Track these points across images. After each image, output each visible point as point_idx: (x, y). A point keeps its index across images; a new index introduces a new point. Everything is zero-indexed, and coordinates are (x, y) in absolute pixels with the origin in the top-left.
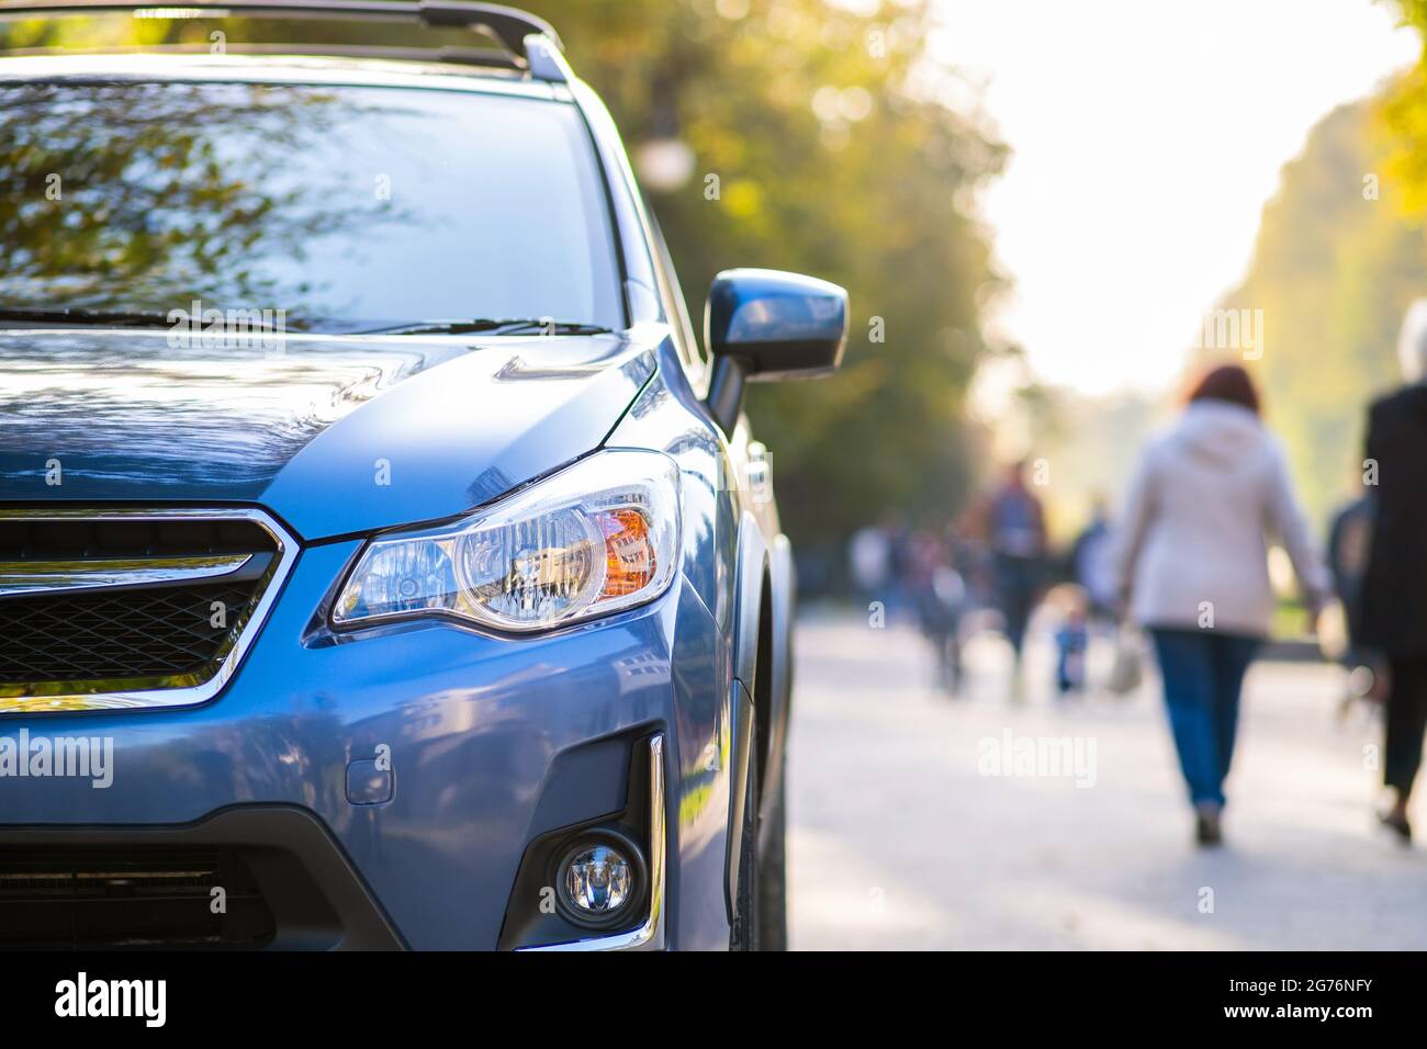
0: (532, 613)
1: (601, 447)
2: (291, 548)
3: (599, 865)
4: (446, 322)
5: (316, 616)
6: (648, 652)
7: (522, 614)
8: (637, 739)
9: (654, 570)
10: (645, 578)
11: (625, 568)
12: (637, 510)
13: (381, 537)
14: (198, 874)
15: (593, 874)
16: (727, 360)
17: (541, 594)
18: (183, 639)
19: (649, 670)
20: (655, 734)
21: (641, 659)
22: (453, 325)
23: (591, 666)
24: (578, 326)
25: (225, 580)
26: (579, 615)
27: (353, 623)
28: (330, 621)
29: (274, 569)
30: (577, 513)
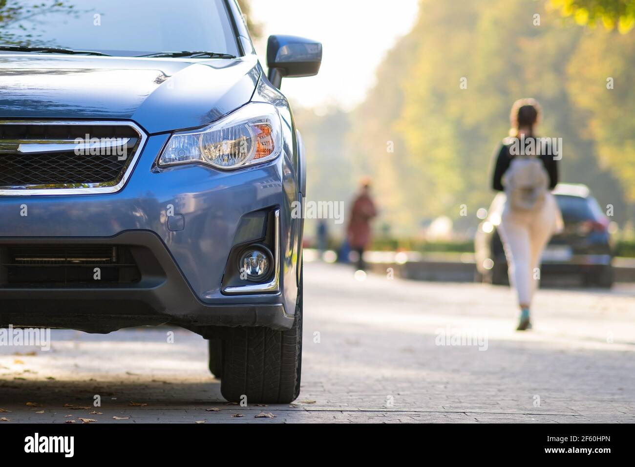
0: (227, 163)
1: (250, 101)
2: (144, 137)
3: (254, 258)
4: (171, 52)
5: (154, 163)
6: (271, 178)
7: (224, 163)
8: (269, 211)
9: (273, 148)
10: (270, 151)
11: (262, 147)
12: (267, 125)
13: (176, 133)
14: (104, 259)
15: (252, 262)
16: (275, 69)
17: (230, 157)
18: (107, 169)
19: (271, 186)
20: (277, 209)
21: (267, 182)
22: (174, 54)
23: (242, 185)
24: (223, 55)
26: (246, 164)
27: (166, 165)
28: (158, 164)
29: (138, 145)
30: (246, 126)
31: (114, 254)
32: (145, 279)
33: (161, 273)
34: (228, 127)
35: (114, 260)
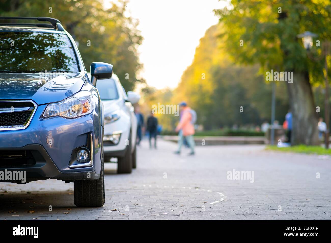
0: (71, 115)
1: (81, 90)
2: (36, 106)
3: (83, 153)
5: (41, 116)
8: (88, 134)
9: (90, 109)
11: (85, 109)
12: (87, 100)
13: (50, 104)
14: (22, 155)
15: (82, 155)
16: (94, 76)
18: (21, 120)
20: (91, 133)
24: (72, 72)
25: (27, 111)
26: (79, 116)
27: (46, 117)
28: (42, 117)
29: (34, 109)
30: (79, 100)
31: (26, 153)
32: (37, 163)
33: (44, 161)
34: (71, 101)
35: (26, 155)
